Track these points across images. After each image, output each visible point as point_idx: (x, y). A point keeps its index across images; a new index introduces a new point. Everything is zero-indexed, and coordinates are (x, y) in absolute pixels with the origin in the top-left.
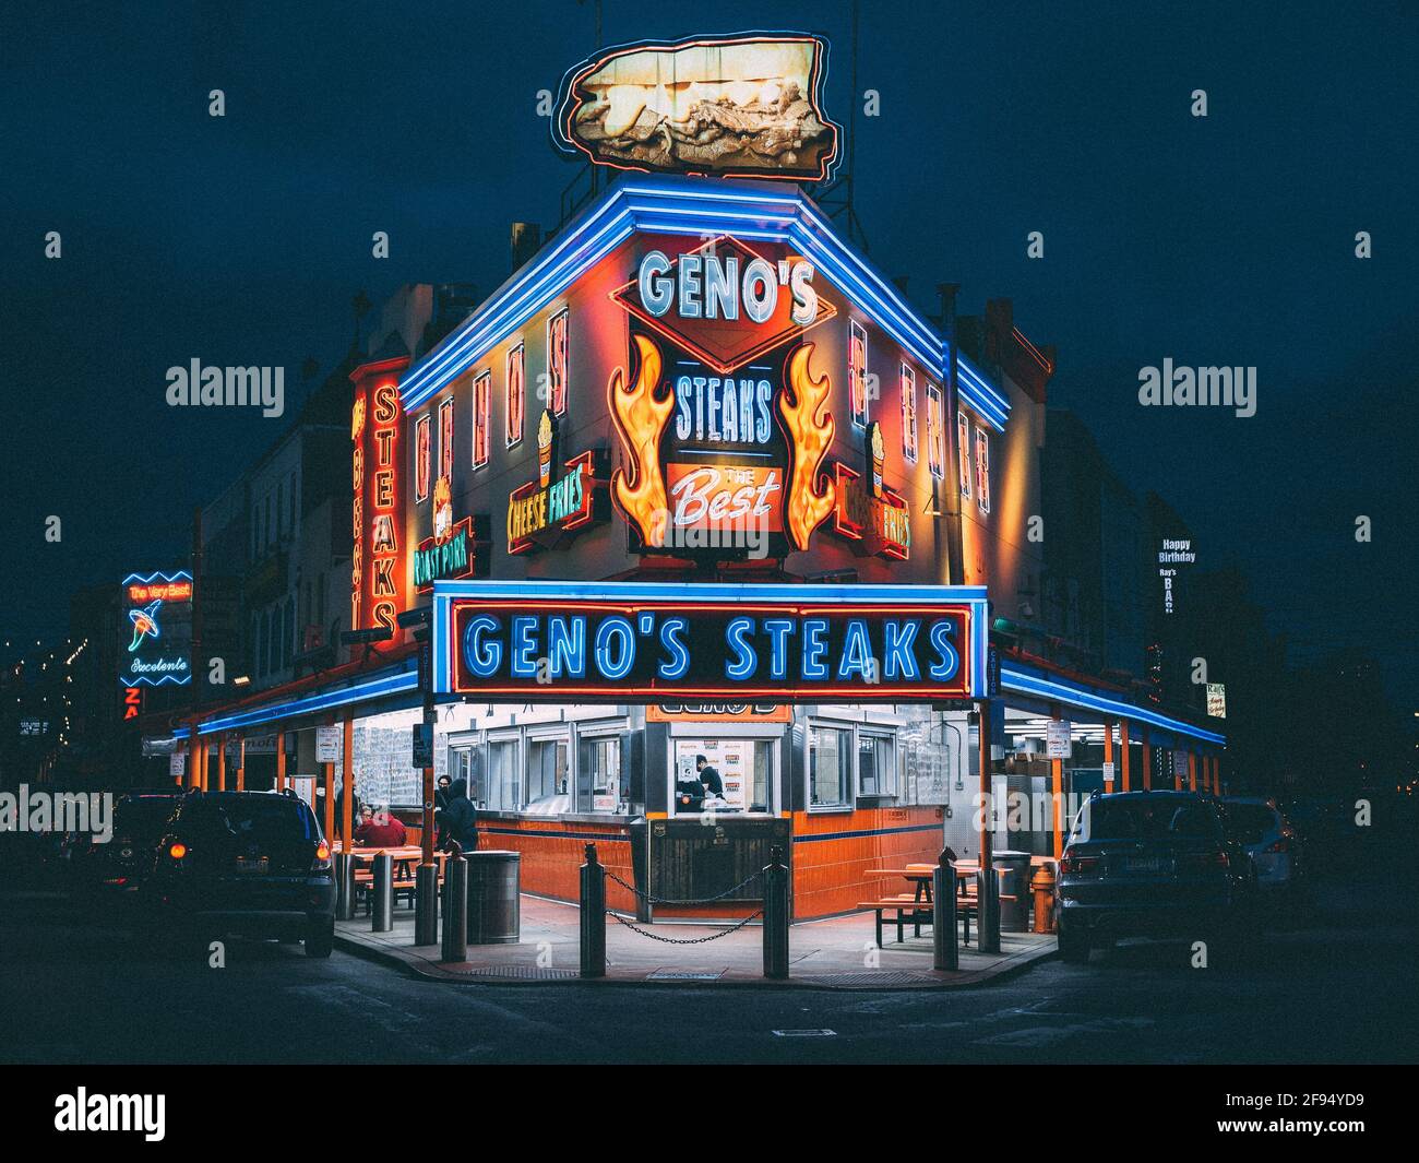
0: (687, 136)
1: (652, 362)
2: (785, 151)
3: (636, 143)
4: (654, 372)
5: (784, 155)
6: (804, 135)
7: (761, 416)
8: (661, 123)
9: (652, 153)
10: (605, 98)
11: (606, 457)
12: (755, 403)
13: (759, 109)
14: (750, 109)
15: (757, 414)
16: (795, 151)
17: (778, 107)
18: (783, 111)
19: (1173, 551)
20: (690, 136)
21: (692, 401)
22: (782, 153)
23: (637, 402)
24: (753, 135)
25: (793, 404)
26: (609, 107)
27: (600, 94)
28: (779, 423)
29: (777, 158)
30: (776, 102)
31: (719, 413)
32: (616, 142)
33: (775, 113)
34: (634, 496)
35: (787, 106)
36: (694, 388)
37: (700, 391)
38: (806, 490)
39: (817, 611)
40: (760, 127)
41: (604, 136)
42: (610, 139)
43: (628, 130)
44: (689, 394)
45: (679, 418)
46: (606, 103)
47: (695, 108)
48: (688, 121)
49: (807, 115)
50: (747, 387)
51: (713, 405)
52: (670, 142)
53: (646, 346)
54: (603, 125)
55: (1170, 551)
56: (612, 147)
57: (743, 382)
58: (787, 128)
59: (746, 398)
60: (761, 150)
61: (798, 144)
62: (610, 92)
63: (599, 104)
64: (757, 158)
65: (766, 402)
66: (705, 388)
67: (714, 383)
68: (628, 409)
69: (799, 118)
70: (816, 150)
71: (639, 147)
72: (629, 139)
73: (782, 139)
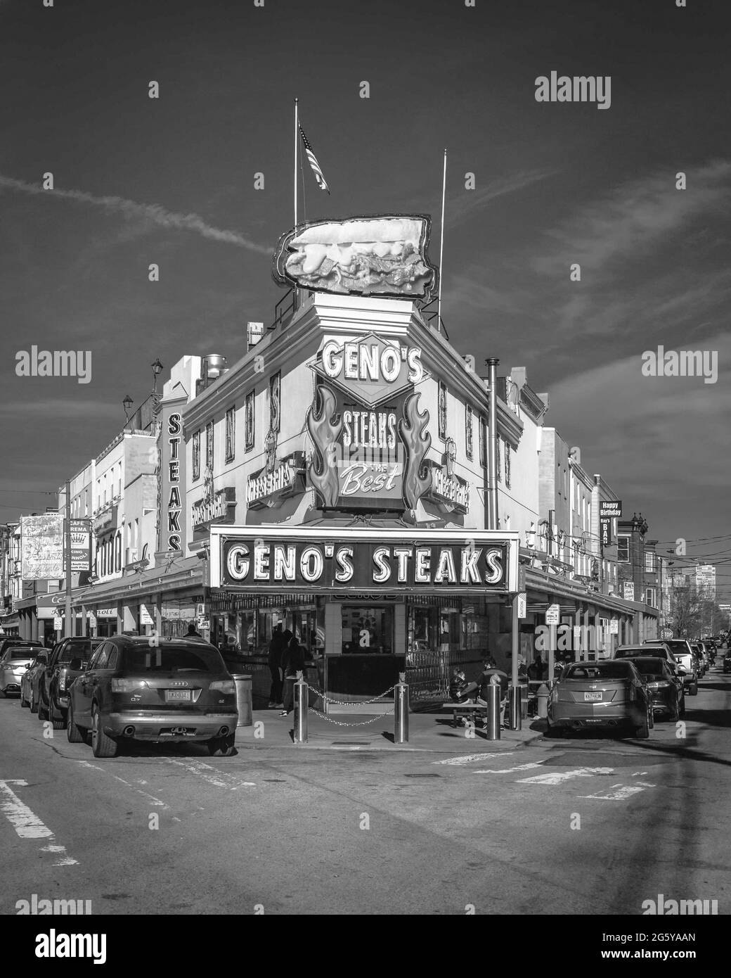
0: (350, 274)
1: (330, 403)
2: (405, 283)
3: (320, 277)
4: (331, 408)
5: (405, 285)
6: (417, 273)
7: (390, 434)
8: (335, 266)
9: (330, 283)
10: (304, 251)
11: (303, 456)
12: (387, 427)
13: (391, 259)
14: (386, 258)
15: (388, 432)
16: (412, 283)
17: (402, 257)
18: (404, 259)
19: (609, 509)
20: (352, 274)
21: (351, 425)
22: (403, 284)
23: (321, 425)
24: (387, 274)
25: (409, 426)
26: (305, 257)
27: (300, 249)
28: (401, 437)
29: (400, 287)
30: (400, 255)
31: (367, 432)
32: (309, 277)
33: (400, 261)
34: (320, 478)
35: (406, 257)
36: (353, 417)
37: (356, 420)
38: (415, 475)
39: (424, 544)
40: (391, 268)
41: (302, 273)
42: (306, 275)
43: (316, 270)
44: (350, 420)
45: (345, 435)
46: (304, 254)
47: (354, 258)
48: (350, 265)
49: (418, 262)
50: (382, 416)
51: (364, 428)
52: (340, 277)
53: (326, 394)
54: (302, 266)
55: (606, 509)
56: (307, 280)
57: (380, 414)
58: (406, 270)
59: (383, 423)
60: (392, 282)
61: (413, 279)
62: (306, 248)
63: (299, 255)
64: (389, 286)
65: (394, 426)
66: (359, 417)
67: (364, 415)
68: (316, 429)
69: (413, 264)
70: (423, 283)
71: (322, 280)
72: (317, 275)
73: (404, 276)
